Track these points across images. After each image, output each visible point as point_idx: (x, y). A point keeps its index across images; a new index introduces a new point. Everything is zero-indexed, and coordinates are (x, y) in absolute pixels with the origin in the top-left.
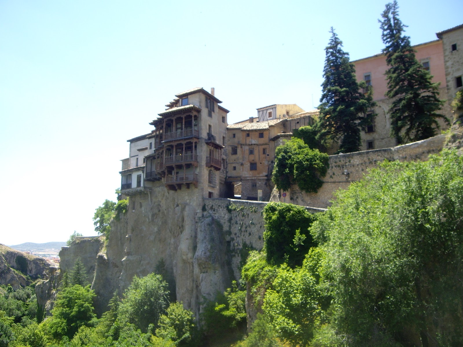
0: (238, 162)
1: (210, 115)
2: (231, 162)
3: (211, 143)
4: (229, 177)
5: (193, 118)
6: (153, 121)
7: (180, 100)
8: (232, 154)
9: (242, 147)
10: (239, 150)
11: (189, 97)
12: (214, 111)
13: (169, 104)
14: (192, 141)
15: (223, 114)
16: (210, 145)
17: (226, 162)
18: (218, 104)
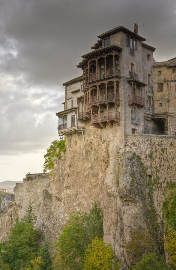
0: (164, 99)
1: (132, 53)
2: (158, 99)
4: (156, 114)
5: (114, 58)
6: (80, 63)
7: (103, 41)
8: (158, 92)
9: (168, 84)
10: (165, 87)
11: (111, 37)
12: (136, 50)
13: (94, 45)
14: (113, 80)
15: (149, 52)
16: (132, 84)
17: (153, 100)
18: (142, 42)
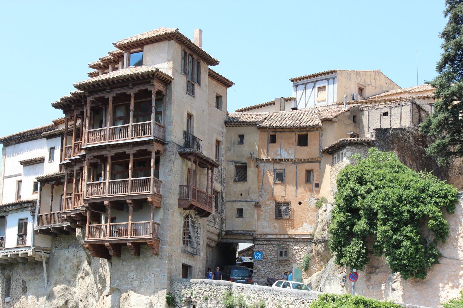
0: (248, 200)
1: (191, 91)
2: (233, 199)
3: (191, 154)
4: (228, 233)
5: (154, 97)
6: (62, 99)
7: (126, 55)
8: (235, 181)
9: (257, 166)
10: (251, 172)
11: (146, 48)
12: (199, 83)
13: (97, 61)
14: (149, 148)
15: (219, 89)
16: (190, 160)
17: (222, 198)
18: (209, 67)
